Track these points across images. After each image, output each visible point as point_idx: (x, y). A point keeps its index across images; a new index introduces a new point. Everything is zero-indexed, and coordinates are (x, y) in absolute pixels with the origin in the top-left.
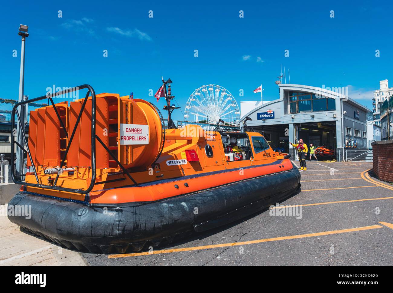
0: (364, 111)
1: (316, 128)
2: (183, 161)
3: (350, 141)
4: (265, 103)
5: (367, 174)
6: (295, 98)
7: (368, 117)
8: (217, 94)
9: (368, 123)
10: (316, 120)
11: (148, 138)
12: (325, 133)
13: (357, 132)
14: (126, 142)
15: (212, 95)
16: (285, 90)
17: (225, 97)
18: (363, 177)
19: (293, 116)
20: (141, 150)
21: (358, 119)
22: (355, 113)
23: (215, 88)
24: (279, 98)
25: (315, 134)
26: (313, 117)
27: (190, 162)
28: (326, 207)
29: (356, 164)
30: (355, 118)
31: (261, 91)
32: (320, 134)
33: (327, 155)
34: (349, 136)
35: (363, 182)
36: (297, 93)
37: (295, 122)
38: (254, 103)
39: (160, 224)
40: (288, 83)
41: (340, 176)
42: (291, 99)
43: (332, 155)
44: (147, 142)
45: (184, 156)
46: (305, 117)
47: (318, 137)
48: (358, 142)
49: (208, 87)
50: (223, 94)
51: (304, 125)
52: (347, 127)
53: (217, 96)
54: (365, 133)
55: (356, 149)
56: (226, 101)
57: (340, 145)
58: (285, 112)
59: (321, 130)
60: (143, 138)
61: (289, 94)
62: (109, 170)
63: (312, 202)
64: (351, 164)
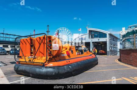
0: (117, 38)
1: (100, 44)
2: (66, 55)
3: (112, 49)
4: (82, 34)
5: (117, 60)
6: (93, 33)
7: (118, 40)
8: (65, 31)
9: (118, 42)
10: (100, 41)
11: (58, 48)
12: (103, 45)
13: (114, 45)
14: (54, 49)
15: (63, 31)
16: (89, 30)
17: (68, 32)
18: (116, 61)
19: (92, 39)
20: (57, 51)
21: (114, 41)
22: (113, 39)
23: (64, 29)
24: (87, 33)
25: (100, 46)
26: (99, 40)
27: (68, 55)
28: (103, 72)
29: (114, 57)
30: (114, 40)
31: (81, 30)
32: (101, 46)
33: (104, 53)
34: (111, 47)
35: (116, 63)
36: (94, 31)
37: (93, 41)
38: (78, 34)
39: (64, 72)
40: (90, 28)
41: (108, 61)
42: (91, 33)
43: (105, 53)
44: (58, 49)
45: (66, 53)
46: (96, 40)
47: (100, 47)
48: (114, 49)
49: (62, 28)
50: (67, 31)
51: (96, 42)
52: (111, 44)
53: (65, 32)
54: (117, 46)
55: (114, 51)
56: (68, 34)
57: (108, 50)
58: (89, 38)
59: (102, 44)
60: (57, 48)
61: (90, 31)
62: (49, 57)
63: (98, 70)
64: (112, 56)
